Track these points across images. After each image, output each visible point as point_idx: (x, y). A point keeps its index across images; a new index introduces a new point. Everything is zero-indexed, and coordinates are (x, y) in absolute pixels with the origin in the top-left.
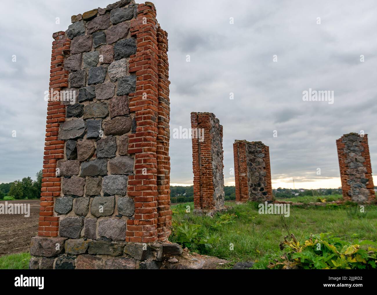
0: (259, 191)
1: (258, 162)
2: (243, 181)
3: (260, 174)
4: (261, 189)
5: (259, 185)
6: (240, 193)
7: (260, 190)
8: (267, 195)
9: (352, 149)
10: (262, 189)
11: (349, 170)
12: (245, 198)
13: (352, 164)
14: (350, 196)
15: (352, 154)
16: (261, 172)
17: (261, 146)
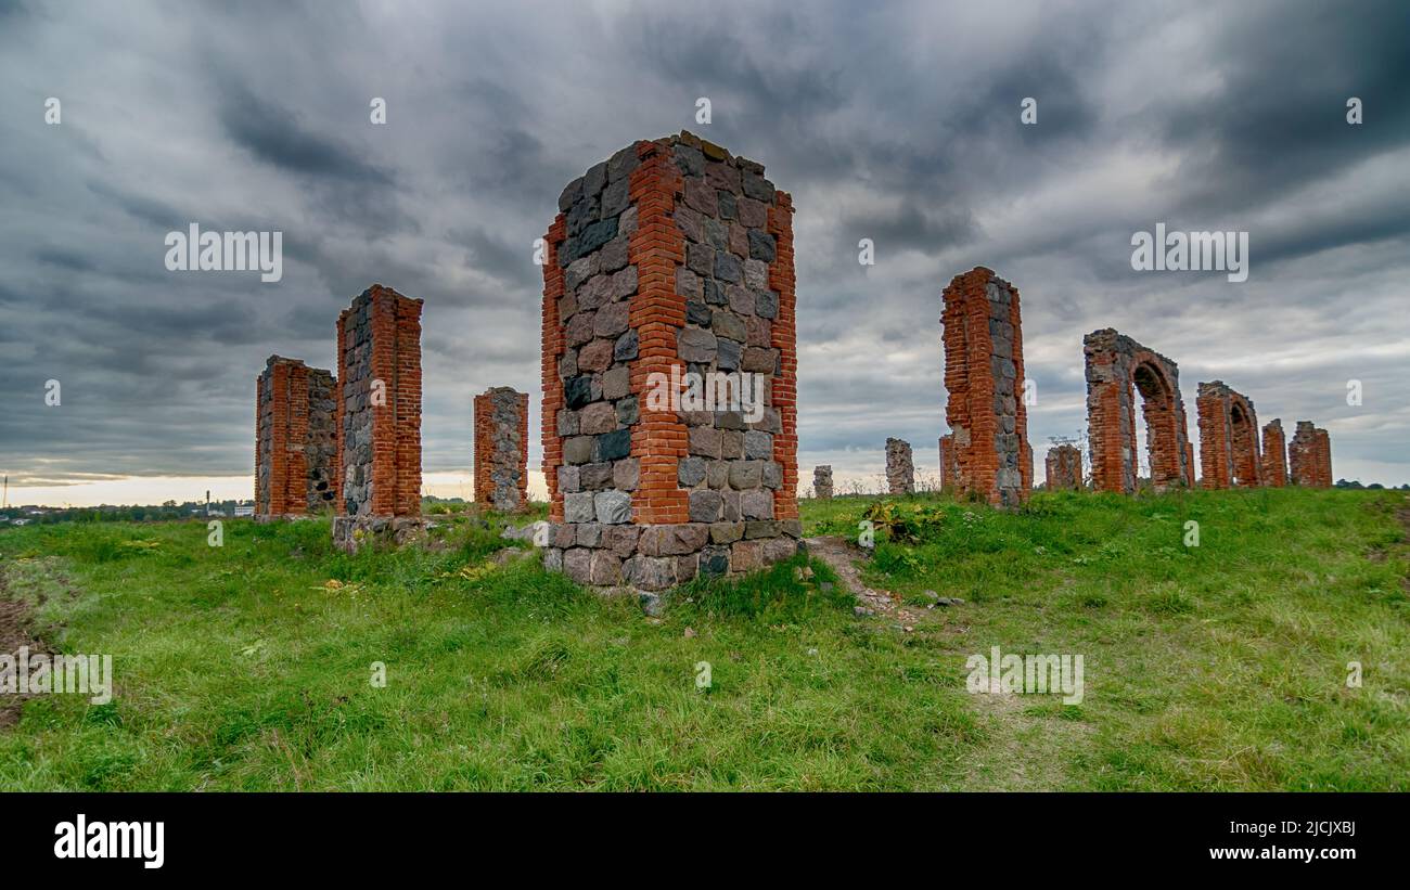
0: (314, 490)
1: (319, 419)
2: (296, 463)
3: (320, 450)
4: (320, 484)
5: (317, 475)
6: (287, 491)
7: (318, 488)
8: (334, 500)
9: (504, 416)
10: (322, 486)
11: (496, 454)
12: (300, 505)
13: (501, 444)
14: (492, 502)
15: (504, 426)
16: (325, 446)
17: (331, 382)
